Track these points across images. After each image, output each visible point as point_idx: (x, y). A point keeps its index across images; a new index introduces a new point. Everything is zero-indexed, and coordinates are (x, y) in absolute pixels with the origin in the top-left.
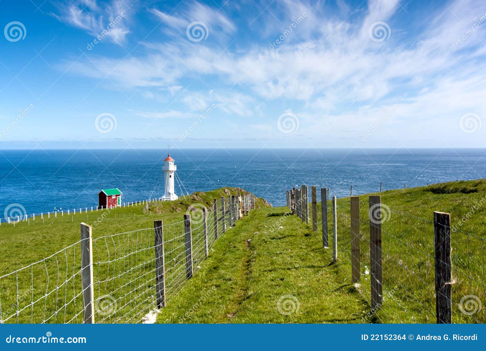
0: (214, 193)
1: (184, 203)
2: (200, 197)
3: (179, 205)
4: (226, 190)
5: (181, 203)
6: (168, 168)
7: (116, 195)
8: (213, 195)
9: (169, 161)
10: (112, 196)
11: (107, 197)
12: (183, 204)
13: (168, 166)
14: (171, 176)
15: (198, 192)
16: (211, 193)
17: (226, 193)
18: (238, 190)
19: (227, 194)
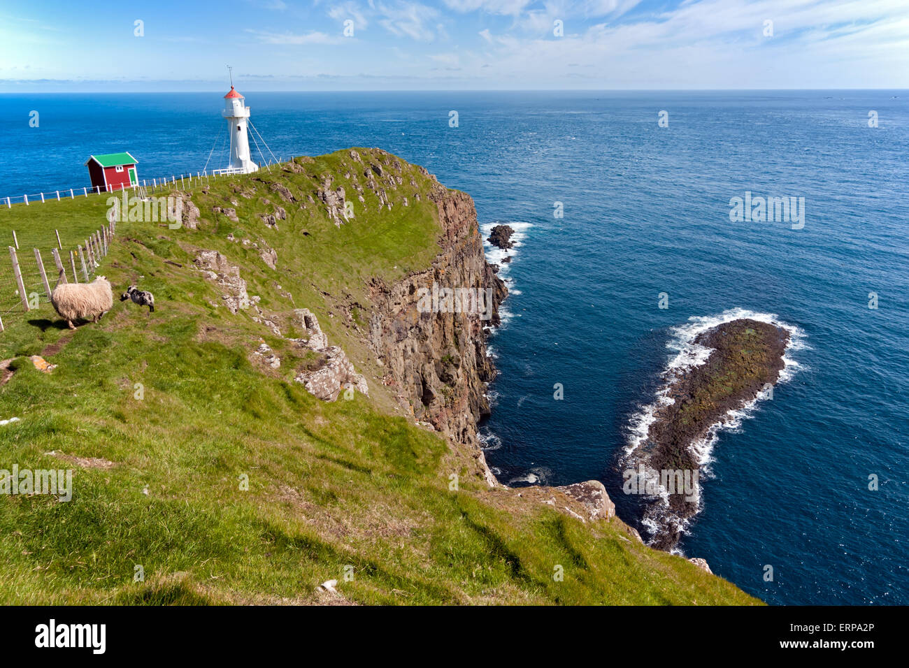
0: (329, 158)
1: (263, 179)
2: (302, 166)
3: (253, 183)
4: (353, 153)
5: (258, 180)
6: (233, 112)
7: (124, 166)
8: (327, 162)
9: (234, 99)
10: (115, 167)
11: (103, 170)
12: (262, 182)
13: (233, 108)
14: (239, 128)
15: (300, 158)
16: (324, 158)
17: (352, 158)
18: (376, 152)
19: (355, 159)
